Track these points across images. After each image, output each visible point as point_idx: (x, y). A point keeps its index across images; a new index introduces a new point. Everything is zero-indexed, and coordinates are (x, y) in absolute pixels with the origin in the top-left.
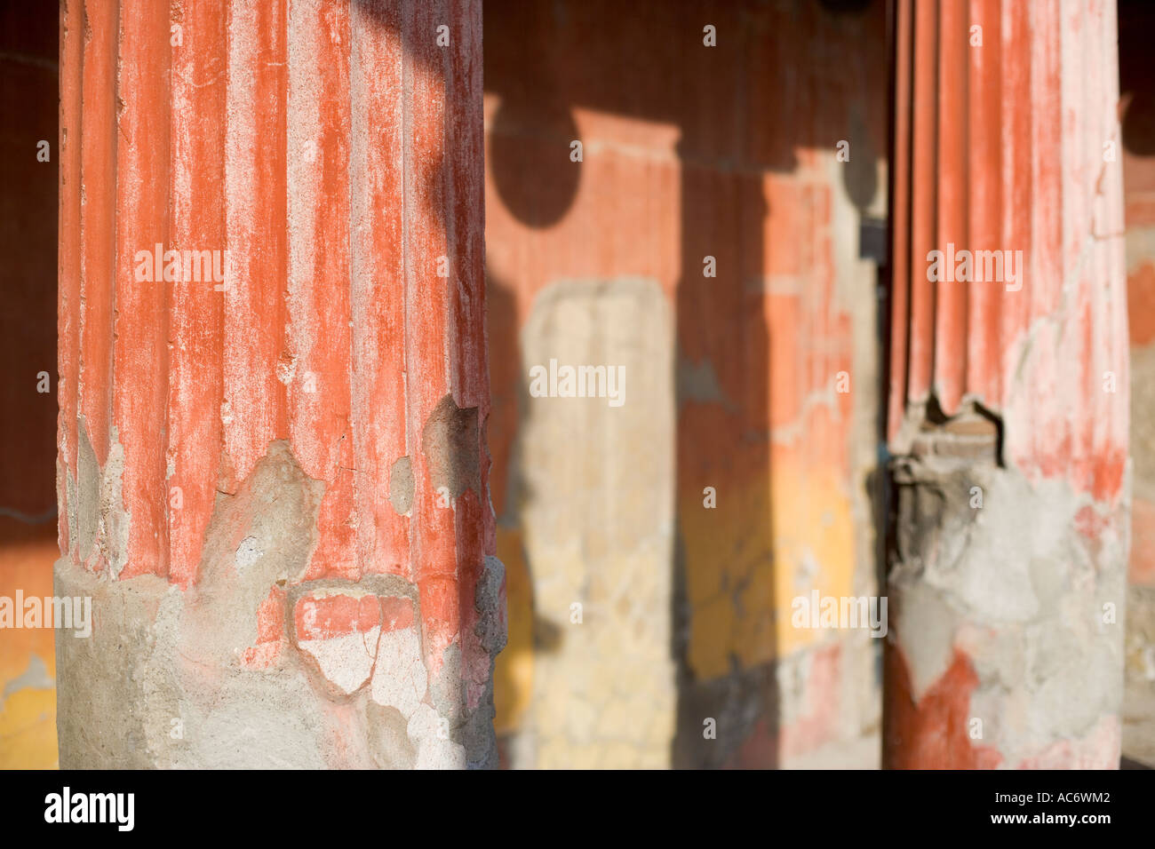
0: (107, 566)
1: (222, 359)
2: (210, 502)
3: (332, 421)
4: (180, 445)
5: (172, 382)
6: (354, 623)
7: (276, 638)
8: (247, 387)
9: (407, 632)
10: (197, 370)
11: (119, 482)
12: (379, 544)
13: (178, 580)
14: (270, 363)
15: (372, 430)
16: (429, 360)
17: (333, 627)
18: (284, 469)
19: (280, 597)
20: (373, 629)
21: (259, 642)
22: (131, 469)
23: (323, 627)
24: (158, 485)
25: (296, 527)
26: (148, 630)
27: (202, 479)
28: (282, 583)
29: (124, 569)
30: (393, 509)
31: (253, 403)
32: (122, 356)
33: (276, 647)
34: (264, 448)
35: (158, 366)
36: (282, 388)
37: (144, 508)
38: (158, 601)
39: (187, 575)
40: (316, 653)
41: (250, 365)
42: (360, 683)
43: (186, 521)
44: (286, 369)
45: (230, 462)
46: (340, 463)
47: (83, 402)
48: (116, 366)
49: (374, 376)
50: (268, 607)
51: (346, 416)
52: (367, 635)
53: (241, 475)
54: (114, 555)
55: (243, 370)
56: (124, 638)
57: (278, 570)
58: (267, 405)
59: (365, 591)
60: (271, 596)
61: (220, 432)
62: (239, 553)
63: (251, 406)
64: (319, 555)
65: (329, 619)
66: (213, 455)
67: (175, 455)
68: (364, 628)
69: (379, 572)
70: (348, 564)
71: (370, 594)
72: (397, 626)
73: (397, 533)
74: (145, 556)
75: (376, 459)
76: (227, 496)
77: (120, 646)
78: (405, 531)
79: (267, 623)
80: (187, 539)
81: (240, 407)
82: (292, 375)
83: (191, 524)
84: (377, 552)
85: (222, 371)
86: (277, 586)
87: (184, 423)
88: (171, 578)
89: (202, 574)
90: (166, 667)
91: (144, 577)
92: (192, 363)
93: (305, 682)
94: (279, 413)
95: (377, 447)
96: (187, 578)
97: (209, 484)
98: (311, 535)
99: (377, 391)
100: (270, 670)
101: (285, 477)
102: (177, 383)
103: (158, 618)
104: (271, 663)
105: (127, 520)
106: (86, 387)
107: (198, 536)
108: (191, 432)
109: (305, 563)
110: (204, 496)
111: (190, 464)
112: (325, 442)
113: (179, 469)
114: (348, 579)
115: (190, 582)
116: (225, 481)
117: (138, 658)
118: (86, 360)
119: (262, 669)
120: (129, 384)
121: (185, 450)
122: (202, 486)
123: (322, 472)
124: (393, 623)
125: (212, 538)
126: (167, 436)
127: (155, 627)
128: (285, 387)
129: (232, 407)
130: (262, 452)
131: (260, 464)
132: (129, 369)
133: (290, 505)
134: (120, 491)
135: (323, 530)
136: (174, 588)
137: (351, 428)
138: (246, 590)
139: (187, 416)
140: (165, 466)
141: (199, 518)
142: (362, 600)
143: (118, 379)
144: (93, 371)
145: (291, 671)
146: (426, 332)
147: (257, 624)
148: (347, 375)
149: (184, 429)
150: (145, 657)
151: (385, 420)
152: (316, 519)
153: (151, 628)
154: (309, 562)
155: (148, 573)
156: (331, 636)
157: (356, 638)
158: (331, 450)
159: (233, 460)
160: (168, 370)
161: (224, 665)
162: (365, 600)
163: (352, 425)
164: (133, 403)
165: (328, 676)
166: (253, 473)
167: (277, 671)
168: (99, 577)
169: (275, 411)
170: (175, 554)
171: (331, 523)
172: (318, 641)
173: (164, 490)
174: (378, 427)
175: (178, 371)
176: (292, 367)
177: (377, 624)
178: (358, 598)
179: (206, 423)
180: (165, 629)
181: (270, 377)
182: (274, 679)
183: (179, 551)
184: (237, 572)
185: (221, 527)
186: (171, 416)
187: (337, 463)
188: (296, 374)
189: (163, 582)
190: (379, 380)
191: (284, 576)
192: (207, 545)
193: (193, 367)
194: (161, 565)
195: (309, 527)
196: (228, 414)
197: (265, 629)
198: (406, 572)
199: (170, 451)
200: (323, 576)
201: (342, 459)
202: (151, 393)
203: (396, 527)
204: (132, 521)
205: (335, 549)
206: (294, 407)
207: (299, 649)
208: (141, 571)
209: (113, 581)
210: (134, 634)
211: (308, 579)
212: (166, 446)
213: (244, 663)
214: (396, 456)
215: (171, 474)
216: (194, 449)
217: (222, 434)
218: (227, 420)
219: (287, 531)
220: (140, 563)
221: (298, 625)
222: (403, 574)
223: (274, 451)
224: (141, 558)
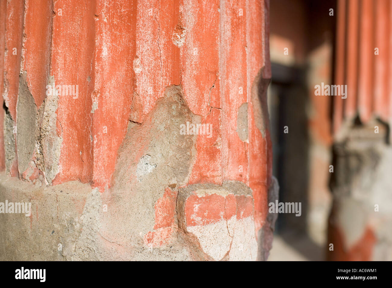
0: (41, 176)
1: (135, 28)
2: (123, 129)
3: (206, 75)
4: (102, 89)
5: (97, 44)
6: (222, 213)
7: (169, 225)
8: (151, 48)
9: (249, 219)
10: (115, 36)
11: (54, 115)
12: (230, 161)
13: (98, 185)
14: (167, 32)
15: (228, 83)
16: (254, 43)
17: (209, 217)
18: (174, 107)
19: (172, 196)
20: (232, 217)
21: (156, 228)
22: (63, 107)
23: (203, 217)
24: (84, 118)
25: (179, 148)
26: (77, 220)
27: (117, 113)
28: (173, 186)
29: (56, 178)
30: (238, 137)
31: (155, 60)
32: (59, 27)
33: (168, 231)
34: (162, 92)
35: (85, 34)
36: (176, 50)
37: (73, 134)
38: (85, 199)
39: (104, 181)
40: (198, 235)
41: (154, 34)
42: (224, 255)
43: (105, 142)
44: (179, 37)
45: (140, 100)
46: (211, 104)
47: (25, 62)
48: (54, 34)
49: (229, 48)
50: (163, 203)
51: (216, 72)
52: (229, 221)
53: (146, 110)
54: (48, 168)
55: (149, 37)
56: (56, 226)
57: (168, 177)
58: (165, 62)
59: (227, 191)
60: (165, 195)
61: (133, 79)
62: (139, 166)
63: (154, 62)
64: (197, 167)
65: (207, 211)
66: (126, 95)
67: (98, 96)
68: (227, 217)
69: (230, 179)
70: (215, 174)
71: (231, 194)
72: (244, 216)
73: (240, 153)
74: (72, 168)
75: (230, 103)
76: (136, 124)
77: (53, 232)
78: (246, 152)
79: (162, 215)
80: (105, 155)
81: (146, 62)
82: (183, 41)
83: (108, 145)
84: (229, 166)
85: (135, 36)
86: (170, 188)
87: (105, 73)
88: (92, 183)
89: (115, 180)
90: (90, 246)
91: (70, 183)
92: (111, 32)
93: (188, 255)
94: (173, 67)
95: (230, 95)
96: (104, 184)
97: (123, 116)
98: (191, 153)
99: (230, 58)
100: (164, 247)
101: (174, 113)
102: (101, 45)
103: (84, 211)
104: (164, 242)
105: (59, 142)
106: (27, 52)
107: (113, 154)
108: (110, 79)
109: (187, 172)
110: (119, 125)
111: (108, 102)
112: (202, 89)
113: (100, 105)
114: (215, 184)
115: (107, 186)
116: (136, 114)
117: (68, 241)
118: (28, 33)
119: (158, 247)
120: (62, 47)
121: (105, 93)
122: (117, 118)
123: (199, 109)
124: (242, 213)
125: (123, 155)
126: (93, 82)
127: (82, 218)
128: (178, 49)
129: (141, 62)
130: (161, 94)
131: (159, 102)
132: (63, 36)
133: (175, 133)
134: (55, 122)
135: (199, 150)
136: (95, 190)
137: (219, 80)
138: (145, 191)
139: (107, 68)
140: (90, 103)
141: (114, 140)
142: (227, 197)
143: (55, 43)
144: (33, 41)
145: (178, 247)
146: (253, 25)
147: (155, 215)
148: (216, 45)
149: (105, 77)
150: (73, 240)
151: (235, 78)
152: (195, 142)
153: (79, 219)
154: (190, 172)
155: (74, 180)
156: (208, 223)
157: (222, 223)
158: (205, 95)
159: (142, 99)
160: (95, 35)
161: (133, 245)
162: (229, 197)
163: (220, 78)
164: (65, 60)
165: (205, 251)
166: (154, 109)
167: (169, 248)
168: (34, 184)
169: (170, 65)
170: (96, 166)
171: (204, 145)
172: (199, 226)
173: (90, 120)
174: (230, 82)
175: (101, 37)
176: (183, 35)
177: (235, 214)
178: (225, 196)
179: (121, 73)
180: (89, 219)
181: (167, 42)
182: (168, 253)
183: (100, 164)
184: (137, 179)
185: (129, 147)
186: (96, 68)
187: (209, 105)
188: (185, 40)
189: (87, 186)
190: (232, 51)
191: (174, 181)
192: (119, 160)
193: (112, 34)
194: (84, 174)
195: (189, 148)
196: (138, 66)
197: (160, 219)
198: (246, 180)
199: (95, 92)
200: (199, 182)
201: (212, 102)
202: (80, 52)
203: (240, 149)
204: (63, 143)
205: (206, 163)
206: (184, 64)
207: (186, 232)
208: (68, 178)
209: (47, 186)
210: (65, 223)
211: (190, 183)
212: (92, 89)
213: (146, 242)
214: (241, 102)
215: (95, 109)
216: (112, 92)
217: (134, 80)
218: (137, 71)
219: (173, 151)
220: (68, 173)
221: (187, 215)
222: (244, 181)
223: (168, 94)
224: (69, 170)
